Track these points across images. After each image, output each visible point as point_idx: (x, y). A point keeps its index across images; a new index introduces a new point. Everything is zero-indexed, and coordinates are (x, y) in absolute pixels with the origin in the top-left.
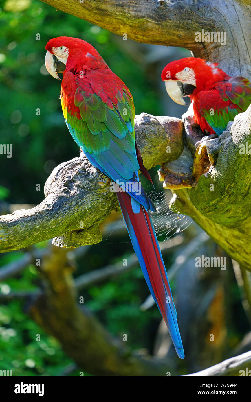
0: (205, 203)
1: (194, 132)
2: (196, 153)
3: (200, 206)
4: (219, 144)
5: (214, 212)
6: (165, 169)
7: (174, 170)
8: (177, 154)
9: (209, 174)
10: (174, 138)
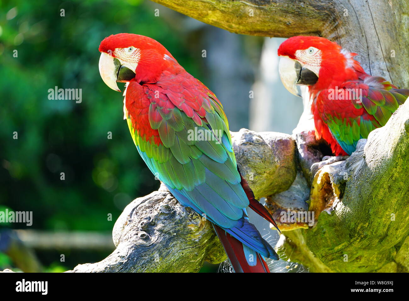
0: (327, 248)
1: (310, 153)
2: (313, 182)
3: (320, 253)
4: (346, 170)
5: (339, 260)
6: (272, 203)
7: (285, 205)
8: (288, 182)
9: (334, 209)
10: (284, 162)
